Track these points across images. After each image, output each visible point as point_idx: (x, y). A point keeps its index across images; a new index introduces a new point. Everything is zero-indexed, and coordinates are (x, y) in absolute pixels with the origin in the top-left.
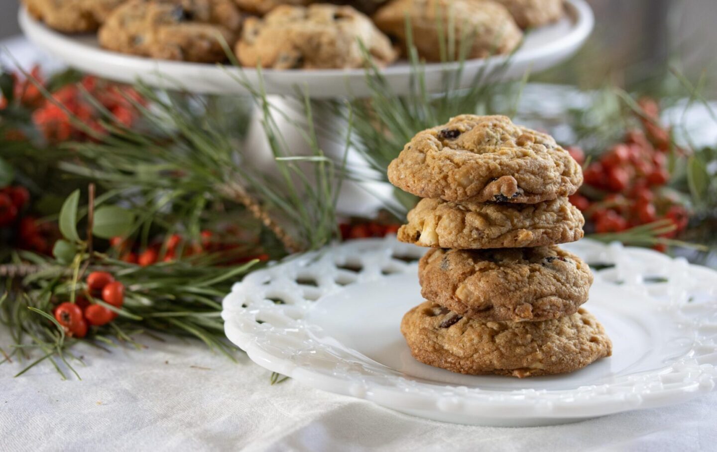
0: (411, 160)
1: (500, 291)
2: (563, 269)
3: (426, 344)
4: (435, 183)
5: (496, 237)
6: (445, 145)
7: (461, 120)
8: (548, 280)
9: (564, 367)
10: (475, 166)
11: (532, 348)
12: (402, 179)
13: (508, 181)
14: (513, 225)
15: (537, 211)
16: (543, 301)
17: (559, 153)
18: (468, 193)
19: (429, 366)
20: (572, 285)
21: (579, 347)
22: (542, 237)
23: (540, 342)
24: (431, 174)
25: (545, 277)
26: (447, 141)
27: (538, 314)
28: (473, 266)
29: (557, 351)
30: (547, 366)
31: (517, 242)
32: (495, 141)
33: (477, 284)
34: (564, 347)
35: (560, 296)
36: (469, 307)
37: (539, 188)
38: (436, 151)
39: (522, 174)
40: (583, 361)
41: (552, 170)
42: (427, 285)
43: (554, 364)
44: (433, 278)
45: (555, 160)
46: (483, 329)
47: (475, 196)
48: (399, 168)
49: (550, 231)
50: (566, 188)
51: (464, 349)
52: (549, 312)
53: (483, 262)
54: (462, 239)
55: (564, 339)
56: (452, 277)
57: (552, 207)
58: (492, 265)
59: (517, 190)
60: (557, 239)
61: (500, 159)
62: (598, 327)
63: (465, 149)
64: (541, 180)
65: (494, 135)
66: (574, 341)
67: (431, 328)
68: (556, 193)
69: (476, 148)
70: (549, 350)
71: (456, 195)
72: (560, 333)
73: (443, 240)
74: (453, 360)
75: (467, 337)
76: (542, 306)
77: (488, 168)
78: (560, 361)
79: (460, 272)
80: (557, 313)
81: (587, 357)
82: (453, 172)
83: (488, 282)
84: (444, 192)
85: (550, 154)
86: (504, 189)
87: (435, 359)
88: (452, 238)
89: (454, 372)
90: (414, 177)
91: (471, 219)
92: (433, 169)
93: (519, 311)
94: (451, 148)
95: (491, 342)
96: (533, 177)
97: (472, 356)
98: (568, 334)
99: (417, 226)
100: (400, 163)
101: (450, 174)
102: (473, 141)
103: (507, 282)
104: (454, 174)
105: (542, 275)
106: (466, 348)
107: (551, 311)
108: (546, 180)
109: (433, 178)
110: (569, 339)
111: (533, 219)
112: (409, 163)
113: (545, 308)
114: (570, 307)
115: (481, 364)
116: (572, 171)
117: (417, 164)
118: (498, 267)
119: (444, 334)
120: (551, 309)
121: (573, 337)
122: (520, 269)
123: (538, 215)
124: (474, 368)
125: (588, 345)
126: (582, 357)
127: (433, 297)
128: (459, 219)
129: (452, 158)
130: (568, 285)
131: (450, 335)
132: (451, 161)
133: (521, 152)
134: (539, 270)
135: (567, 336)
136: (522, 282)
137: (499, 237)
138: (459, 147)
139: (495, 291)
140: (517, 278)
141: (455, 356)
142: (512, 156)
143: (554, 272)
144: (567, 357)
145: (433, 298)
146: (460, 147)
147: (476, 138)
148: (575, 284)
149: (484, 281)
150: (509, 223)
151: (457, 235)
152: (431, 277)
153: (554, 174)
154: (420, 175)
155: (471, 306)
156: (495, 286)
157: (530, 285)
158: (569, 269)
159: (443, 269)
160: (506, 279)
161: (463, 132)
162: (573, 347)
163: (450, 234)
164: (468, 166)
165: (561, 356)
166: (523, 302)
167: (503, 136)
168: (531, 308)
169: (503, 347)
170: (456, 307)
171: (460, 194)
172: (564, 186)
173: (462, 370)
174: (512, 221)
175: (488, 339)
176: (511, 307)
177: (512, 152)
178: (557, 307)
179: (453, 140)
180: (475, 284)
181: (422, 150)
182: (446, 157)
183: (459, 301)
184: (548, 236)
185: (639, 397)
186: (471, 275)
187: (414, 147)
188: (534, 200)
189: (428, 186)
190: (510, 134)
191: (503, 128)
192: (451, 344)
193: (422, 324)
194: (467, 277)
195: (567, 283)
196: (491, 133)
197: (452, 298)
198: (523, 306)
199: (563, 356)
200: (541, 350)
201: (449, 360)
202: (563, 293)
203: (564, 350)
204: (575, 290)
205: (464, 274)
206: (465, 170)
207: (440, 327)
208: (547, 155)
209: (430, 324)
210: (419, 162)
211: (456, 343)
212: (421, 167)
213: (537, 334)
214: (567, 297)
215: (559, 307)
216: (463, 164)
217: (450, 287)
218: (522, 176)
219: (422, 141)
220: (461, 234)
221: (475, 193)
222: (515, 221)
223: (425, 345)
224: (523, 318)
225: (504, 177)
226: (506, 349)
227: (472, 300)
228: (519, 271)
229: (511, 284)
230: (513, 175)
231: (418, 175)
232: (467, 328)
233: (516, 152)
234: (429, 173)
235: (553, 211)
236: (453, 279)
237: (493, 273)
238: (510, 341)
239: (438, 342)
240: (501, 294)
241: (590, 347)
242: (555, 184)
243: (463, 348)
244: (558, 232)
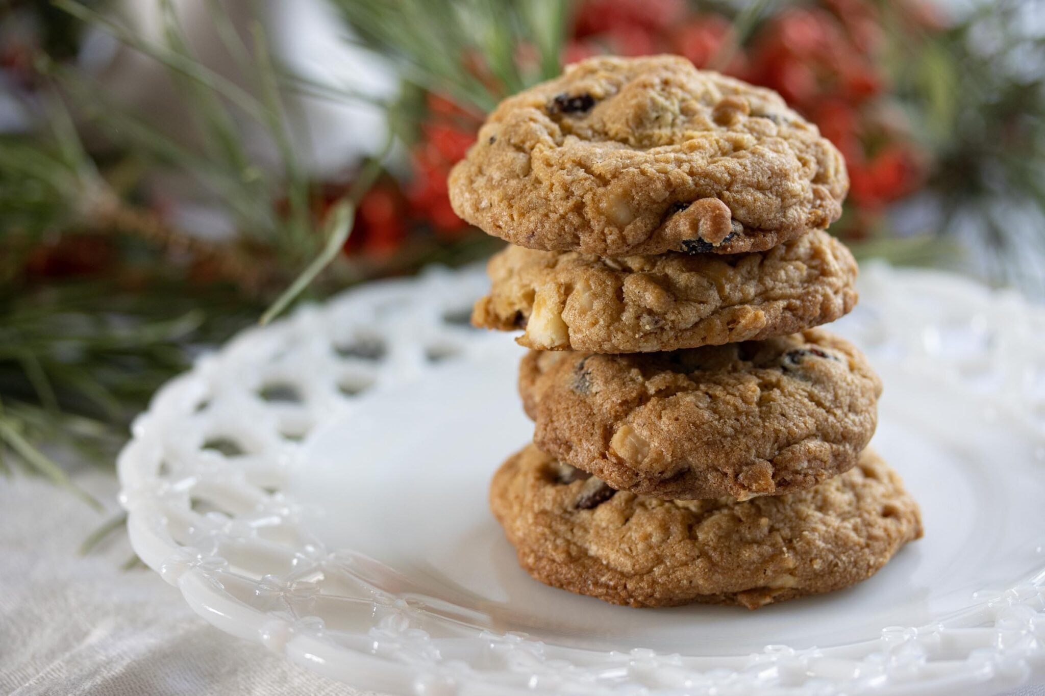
0: (499, 168)
1: (705, 439)
2: (825, 378)
3: (550, 547)
4: (558, 220)
5: (689, 326)
6: (567, 131)
7: (592, 72)
8: (797, 404)
9: (838, 579)
10: (640, 179)
11: (773, 545)
12: (484, 209)
13: (713, 211)
14: (724, 298)
15: (767, 263)
16: (793, 453)
17: (800, 133)
18: (630, 240)
19: (560, 591)
20: (846, 409)
21: (864, 533)
22: (784, 318)
23: (787, 532)
24: (547, 199)
25: (792, 399)
26: (568, 121)
27: (785, 481)
28: (643, 385)
29: (823, 549)
30: (805, 581)
31: (734, 332)
32: (669, 117)
33: (656, 426)
34: (836, 537)
35: (825, 438)
36: (642, 475)
37: (774, 217)
38: (551, 148)
39: (737, 192)
40: (875, 563)
41: (796, 175)
42: (547, 425)
43: (817, 575)
44: (557, 411)
45: (798, 153)
46: (668, 511)
47: (643, 243)
48: (475, 185)
49: (798, 303)
50: (824, 211)
51: (633, 557)
52: (806, 475)
53: (663, 375)
54: (620, 335)
55: (833, 520)
56: (600, 410)
57: (795, 249)
58: (682, 380)
59: (731, 227)
60: (812, 318)
61: (689, 161)
62: (891, 478)
63: (611, 139)
64: (777, 202)
65: (666, 103)
66: (852, 521)
67: (557, 512)
68: (807, 224)
69: (633, 135)
70: (807, 547)
71: (603, 245)
72: (824, 506)
73: (580, 336)
74: (611, 580)
75: (636, 531)
76: (792, 463)
77: (668, 184)
78: (831, 568)
79: (616, 399)
80: (822, 474)
81: (882, 553)
82: (594, 194)
83: (677, 419)
84: (578, 238)
85: (785, 139)
86: (705, 227)
87: (573, 578)
88: (597, 332)
89: (614, 603)
90: (511, 206)
91: (637, 291)
92: (551, 190)
93: (746, 477)
94: (581, 137)
95: (687, 541)
96: (759, 195)
97: (650, 571)
98: (840, 507)
99: (516, 301)
100: (477, 175)
101: (588, 198)
102: (623, 120)
103: (717, 417)
104: (596, 199)
105: (785, 396)
106: (637, 555)
107: (810, 472)
108: (785, 198)
109: (552, 208)
110: (844, 517)
111: (761, 281)
112: (497, 176)
113: (799, 468)
114: (845, 458)
115: (670, 587)
116: (831, 172)
117: (513, 178)
118: (695, 385)
119: (586, 522)
120: (810, 467)
121: (849, 513)
122: (741, 387)
123: (771, 270)
124: (657, 595)
125: (881, 525)
126: (873, 554)
127: (561, 450)
128: (610, 292)
129: (589, 164)
130: (839, 412)
131: (598, 526)
132: (588, 170)
133: (728, 140)
134: (777, 385)
135: (839, 510)
136: (747, 414)
137: (696, 325)
138: (596, 134)
139: (695, 440)
140: (736, 408)
141: (614, 570)
142: (712, 151)
143: (808, 386)
144: (844, 558)
145: (562, 454)
146: (599, 134)
147: (630, 112)
148: (852, 408)
149: (669, 419)
150: (714, 294)
151: (608, 327)
152: (554, 409)
153: (800, 185)
154: (523, 203)
155: (646, 473)
156: (693, 428)
157: (764, 421)
158: (838, 376)
159: (578, 392)
160: (715, 411)
161: (601, 99)
162: (853, 535)
163: (594, 324)
164: (625, 181)
165: (831, 557)
166: (752, 458)
167: (684, 105)
168: (770, 471)
169: (715, 549)
170: (613, 475)
171: (613, 242)
172: (820, 206)
173: (632, 600)
174: (720, 290)
175: (681, 533)
176: (730, 471)
177: (710, 142)
178: (821, 461)
179: (581, 119)
180: (651, 426)
181: (521, 145)
182: (574, 161)
183: (620, 462)
184: (794, 315)
185: (1022, 663)
186: (639, 405)
187: (503, 139)
188: (765, 243)
189: (543, 227)
190: (696, 99)
191: (682, 87)
192: (604, 546)
193: (539, 501)
194: (631, 409)
195: (837, 407)
196: (661, 100)
197: (604, 456)
198: (754, 467)
199: (836, 557)
200: (791, 548)
201: (603, 579)
202: (830, 430)
203: (837, 544)
204: (853, 421)
205: (624, 403)
206: (620, 190)
207: (578, 507)
208: (781, 143)
209: (554, 500)
210: (518, 171)
211: (614, 544)
212: (525, 185)
213: (779, 515)
214: (839, 437)
215: (825, 462)
216: (614, 176)
217: (598, 432)
218: (738, 197)
219: (517, 125)
220: (616, 324)
221: (643, 238)
222: (727, 287)
223: (547, 547)
224: (756, 492)
225: (701, 200)
226: (721, 553)
227: (646, 460)
228: (739, 390)
229: (725, 422)
230: (720, 196)
231: (518, 204)
232: (635, 510)
233: (717, 142)
234: (542, 198)
235: (798, 259)
236: (604, 414)
237: (687, 400)
238: (728, 536)
239: (575, 540)
240: (707, 443)
241: (886, 530)
242: (801, 204)
243: (629, 554)
244: (814, 304)
